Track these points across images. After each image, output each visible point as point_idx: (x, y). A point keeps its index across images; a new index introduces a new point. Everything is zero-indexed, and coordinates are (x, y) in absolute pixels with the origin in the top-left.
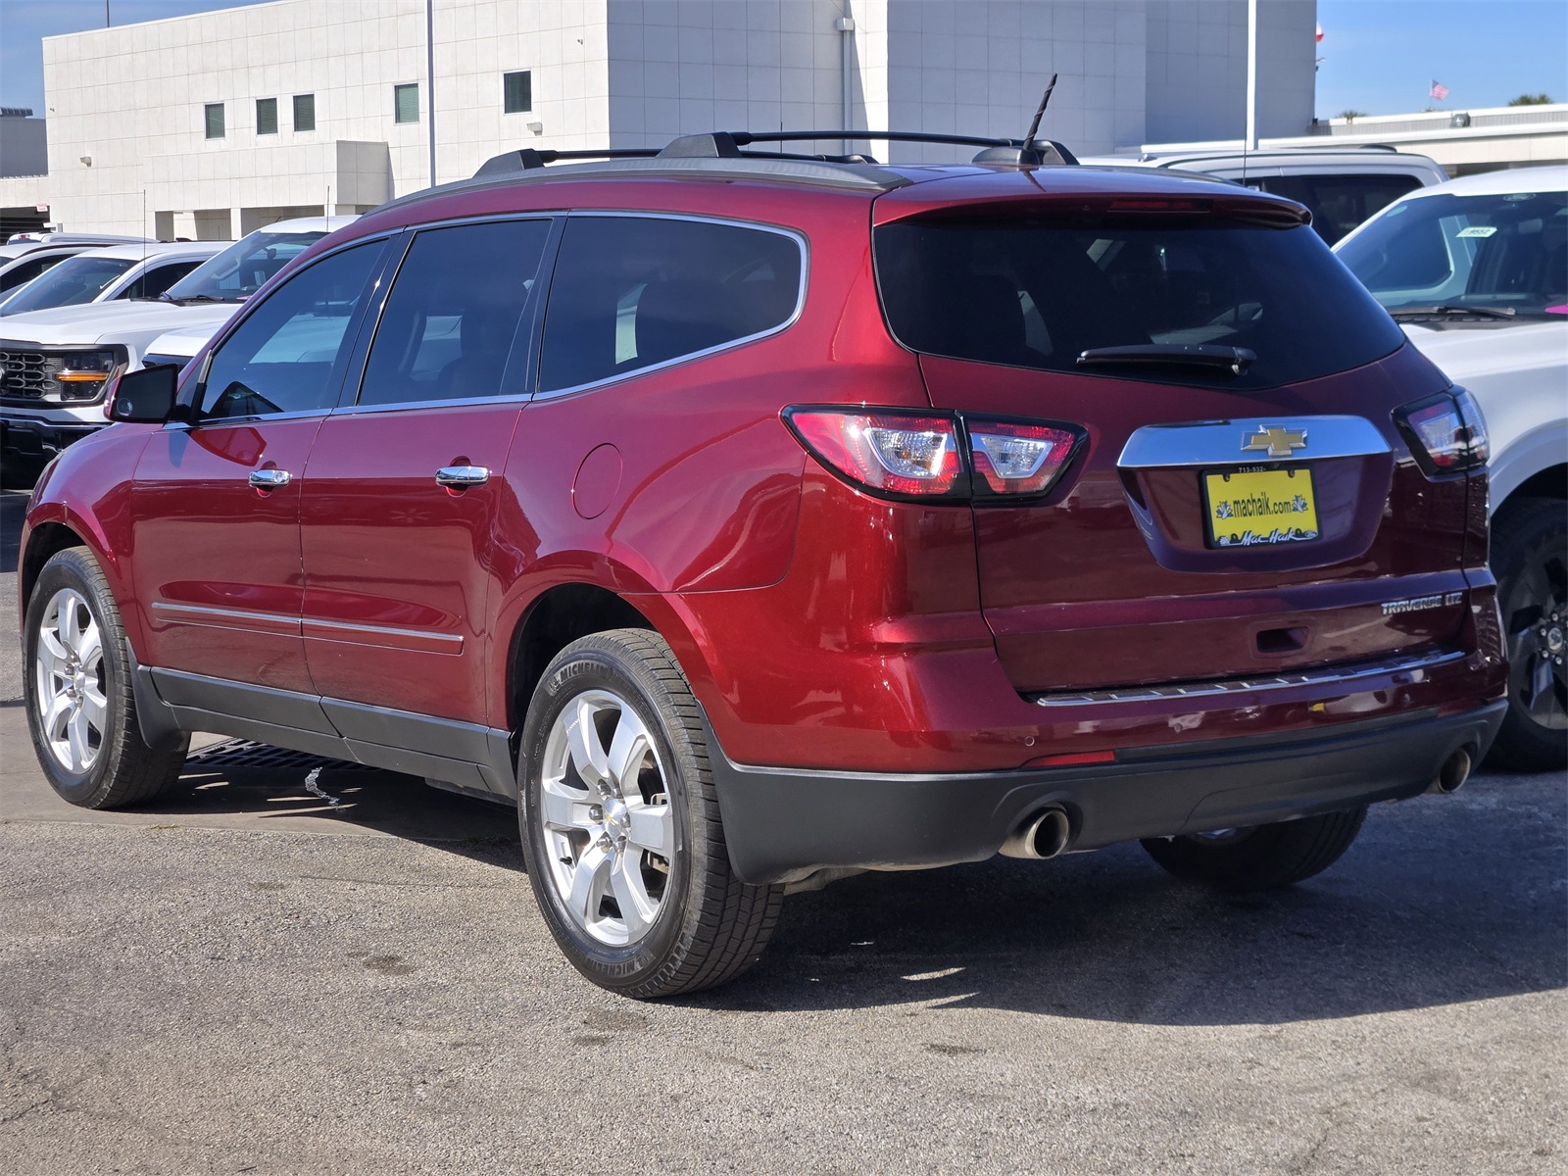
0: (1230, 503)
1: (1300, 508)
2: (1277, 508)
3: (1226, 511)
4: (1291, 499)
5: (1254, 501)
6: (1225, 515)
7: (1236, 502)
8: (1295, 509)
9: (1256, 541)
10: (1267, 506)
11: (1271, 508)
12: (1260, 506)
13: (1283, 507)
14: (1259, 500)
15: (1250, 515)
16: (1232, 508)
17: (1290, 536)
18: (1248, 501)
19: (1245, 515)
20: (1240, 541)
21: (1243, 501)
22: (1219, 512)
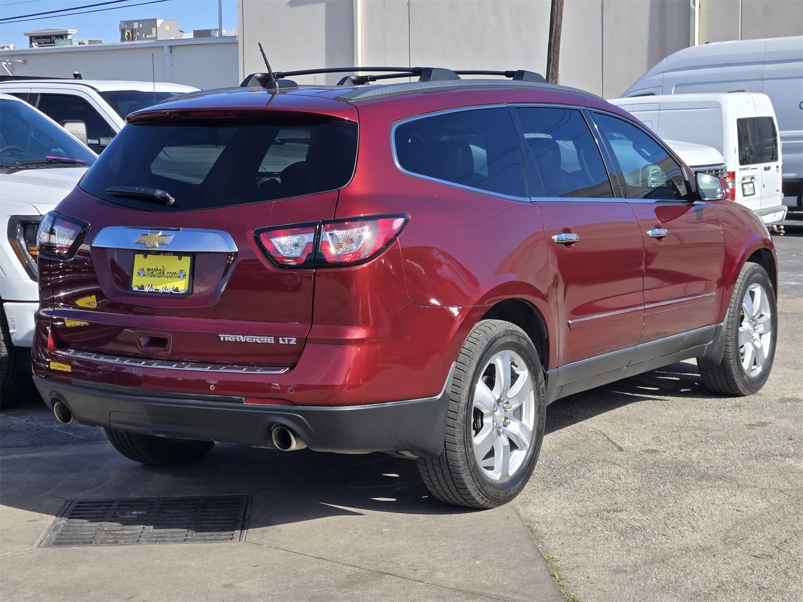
0: (145, 269)
1: (182, 276)
2: (168, 275)
3: (141, 273)
4: (177, 271)
5: (157, 270)
6: (142, 275)
7: (148, 269)
8: (179, 277)
9: (151, 291)
10: (164, 273)
11: (165, 275)
12: (160, 273)
13: (173, 275)
14: (160, 270)
15: (154, 277)
16: (146, 272)
17: (171, 290)
18: (155, 269)
19: (151, 276)
20: (144, 289)
21: (152, 269)
22: (138, 273)
